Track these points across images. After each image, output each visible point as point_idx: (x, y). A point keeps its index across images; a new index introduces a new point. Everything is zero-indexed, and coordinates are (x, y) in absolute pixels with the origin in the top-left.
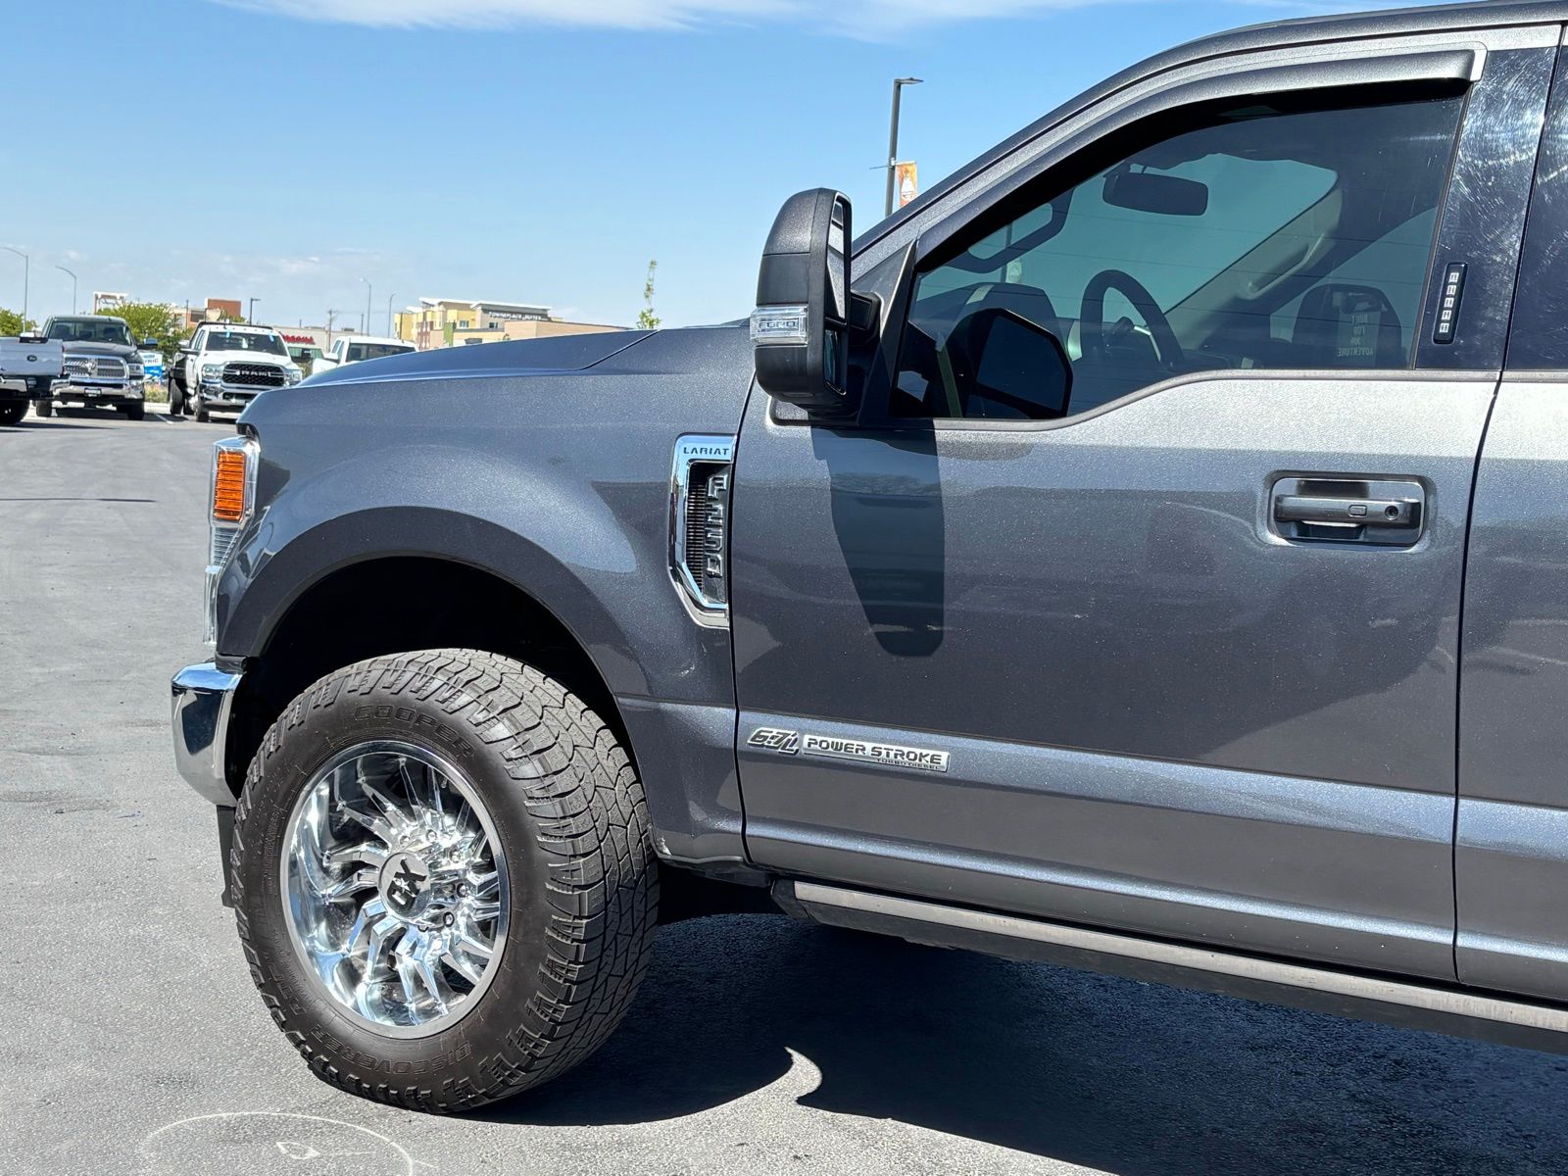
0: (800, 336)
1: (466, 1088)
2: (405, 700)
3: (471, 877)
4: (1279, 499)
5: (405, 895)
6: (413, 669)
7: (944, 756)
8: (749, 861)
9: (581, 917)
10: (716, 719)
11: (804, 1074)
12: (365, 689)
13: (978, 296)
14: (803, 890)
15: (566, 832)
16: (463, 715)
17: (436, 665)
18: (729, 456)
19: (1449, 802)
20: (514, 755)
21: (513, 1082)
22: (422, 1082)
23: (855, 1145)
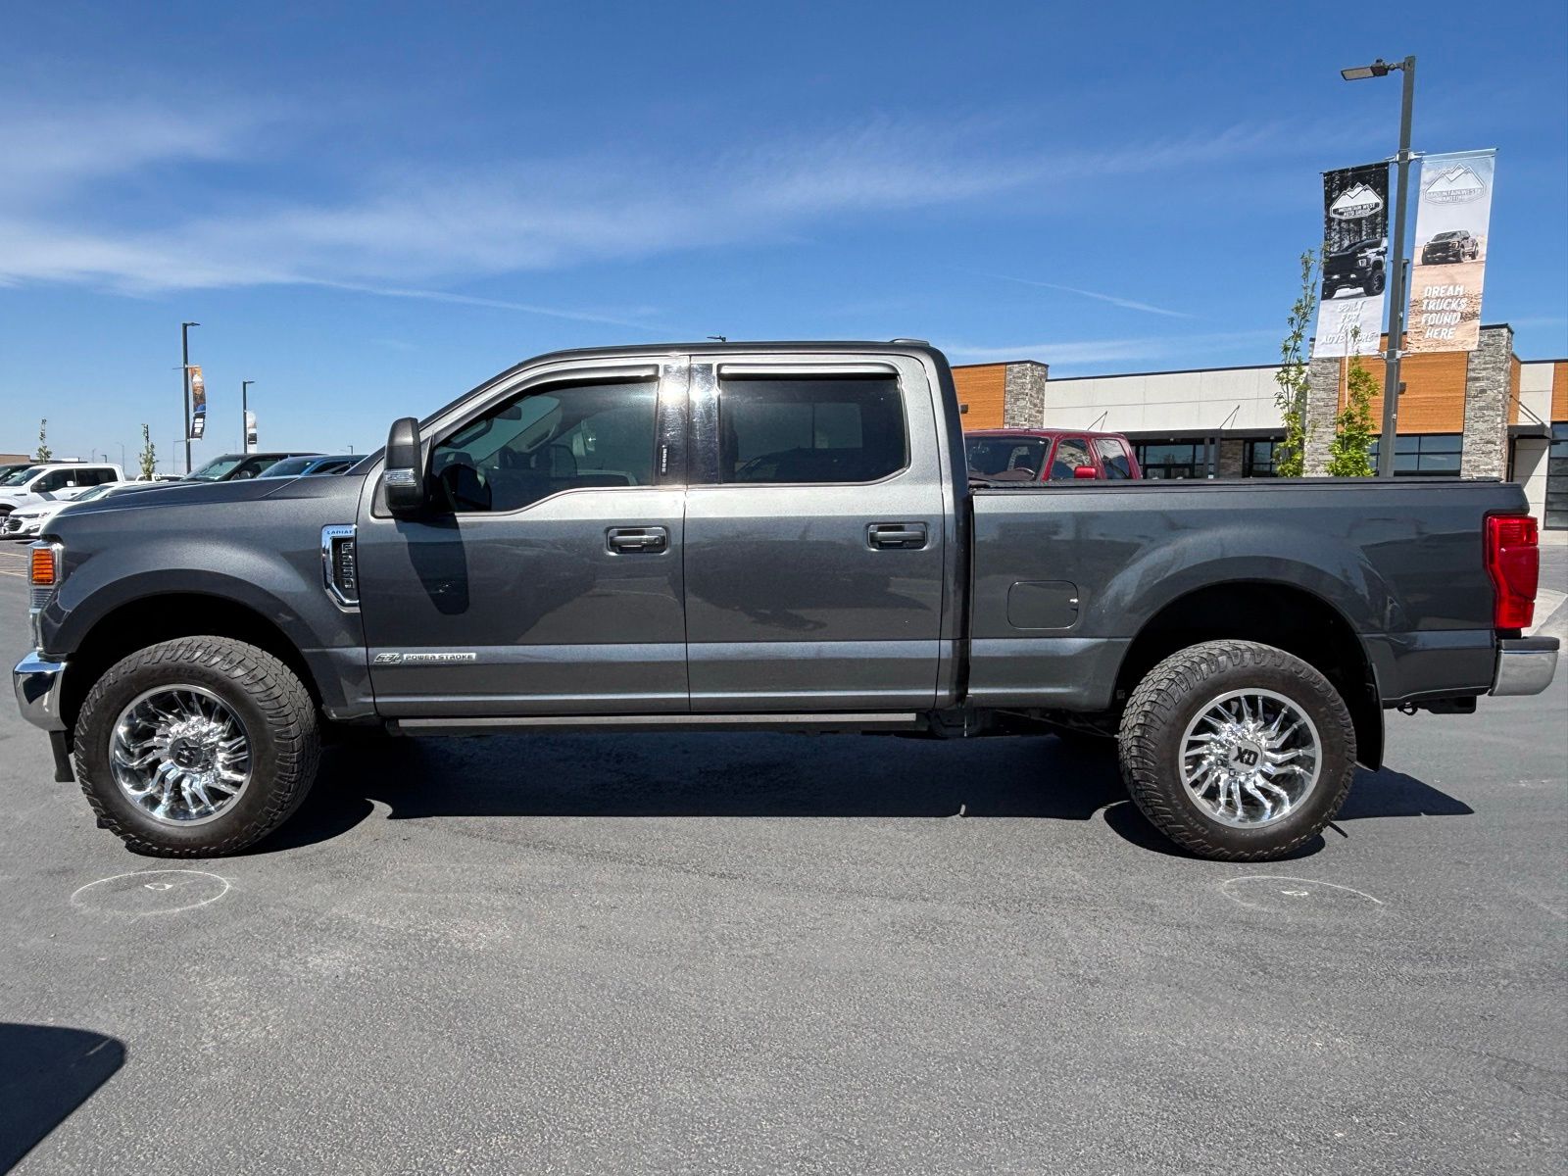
0: (412, 482)
1: (237, 842)
2: (182, 664)
3: (221, 744)
4: (611, 538)
5: (187, 758)
6: (183, 649)
7: (474, 655)
8: (378, 714)
9: (294, 752)
10: (357, 653)
11: (382, 809)
12: (156, 661)
13: (451, 458)
14: (403, 723)
15: (282, 714)
16: (217, 667)
17: (195, 645)
18: (353, 534)
19: (684, 645)
20: (248, 682)
21: (262, 834)
22: (211, 844)
23: (426, 829)
